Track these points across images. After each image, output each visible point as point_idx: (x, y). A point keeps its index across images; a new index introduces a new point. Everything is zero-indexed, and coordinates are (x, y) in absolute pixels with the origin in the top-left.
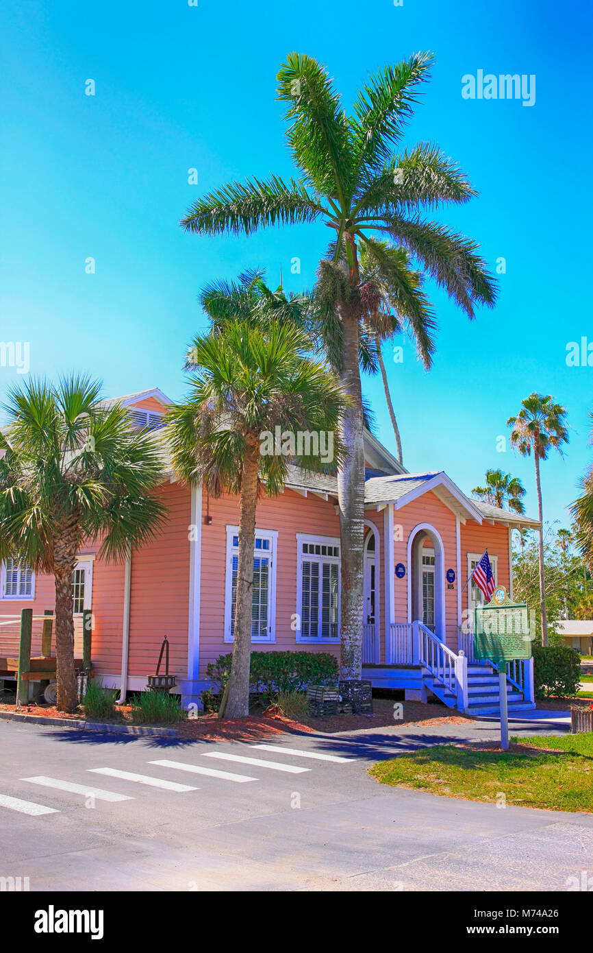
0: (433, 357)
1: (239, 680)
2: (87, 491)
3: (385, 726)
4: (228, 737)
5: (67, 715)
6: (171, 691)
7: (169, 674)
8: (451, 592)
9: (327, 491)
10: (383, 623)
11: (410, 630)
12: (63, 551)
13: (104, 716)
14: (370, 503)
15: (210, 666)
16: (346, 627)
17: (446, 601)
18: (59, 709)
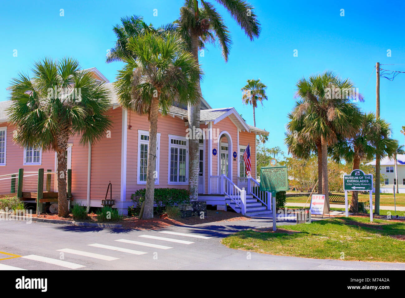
0: (229, 56)
1: (149, 201)
2: (75, 112)
3: (214, 221)
4: (146, 228)
5: (64, 218)
6: (113, 207)
7: (112, 199)
8: (235, 162)
9: (183, 115)
10: (207, 175)
11: (218, 179)
12: (61, 140)
13: (83, 219)
14: (202, 121)
15: (132, 195)
16: (191, 177)
17: (233, 166)
18: (60, 216)
